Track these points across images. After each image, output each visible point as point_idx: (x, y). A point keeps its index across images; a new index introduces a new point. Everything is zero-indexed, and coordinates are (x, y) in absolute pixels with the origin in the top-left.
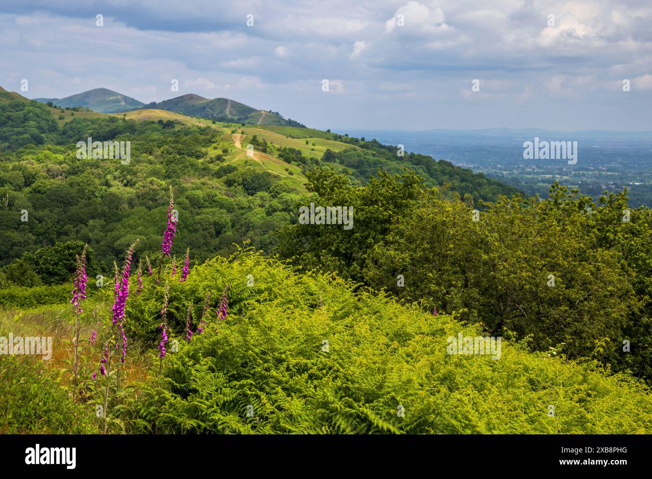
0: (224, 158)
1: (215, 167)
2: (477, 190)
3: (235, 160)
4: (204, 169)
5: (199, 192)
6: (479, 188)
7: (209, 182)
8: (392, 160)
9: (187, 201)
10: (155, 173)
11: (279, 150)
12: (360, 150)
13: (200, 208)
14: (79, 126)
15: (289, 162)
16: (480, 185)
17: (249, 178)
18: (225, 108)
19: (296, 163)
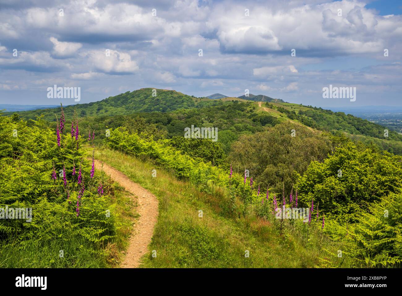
0: (253, 111)
1: (249, 115)
2: (365, 126)
3: (258, 112)
4: (244, 115)
5: (240, 124)
6: (365, 125)
7: (245, 120)
8: (328, 114)
9: (235, 128)
10: (222, 117)
11: (278, 108)
12: (314, 110)
13: (240, 131)
14: (203, 104)
15: (282, 113)
16: (366, 124)
17: (263, 118)
18: (262, 99)
19: (285, 113)
